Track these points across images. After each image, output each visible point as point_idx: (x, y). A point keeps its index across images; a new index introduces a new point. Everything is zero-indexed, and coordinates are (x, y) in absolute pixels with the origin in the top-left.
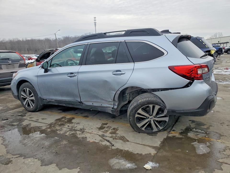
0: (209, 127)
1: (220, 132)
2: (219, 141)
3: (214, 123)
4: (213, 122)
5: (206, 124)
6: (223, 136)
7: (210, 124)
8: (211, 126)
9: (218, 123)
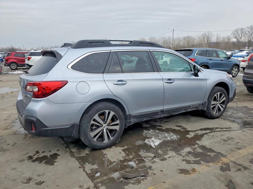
0: (26, 137)
1: (16, 136)
2: (15, 131)
3: (22, 142)
4: (24, 143)
5: (29, 138)
6: (13, 134)
7: (26, 139)
8: (24, 138)
9: (19, 144)
